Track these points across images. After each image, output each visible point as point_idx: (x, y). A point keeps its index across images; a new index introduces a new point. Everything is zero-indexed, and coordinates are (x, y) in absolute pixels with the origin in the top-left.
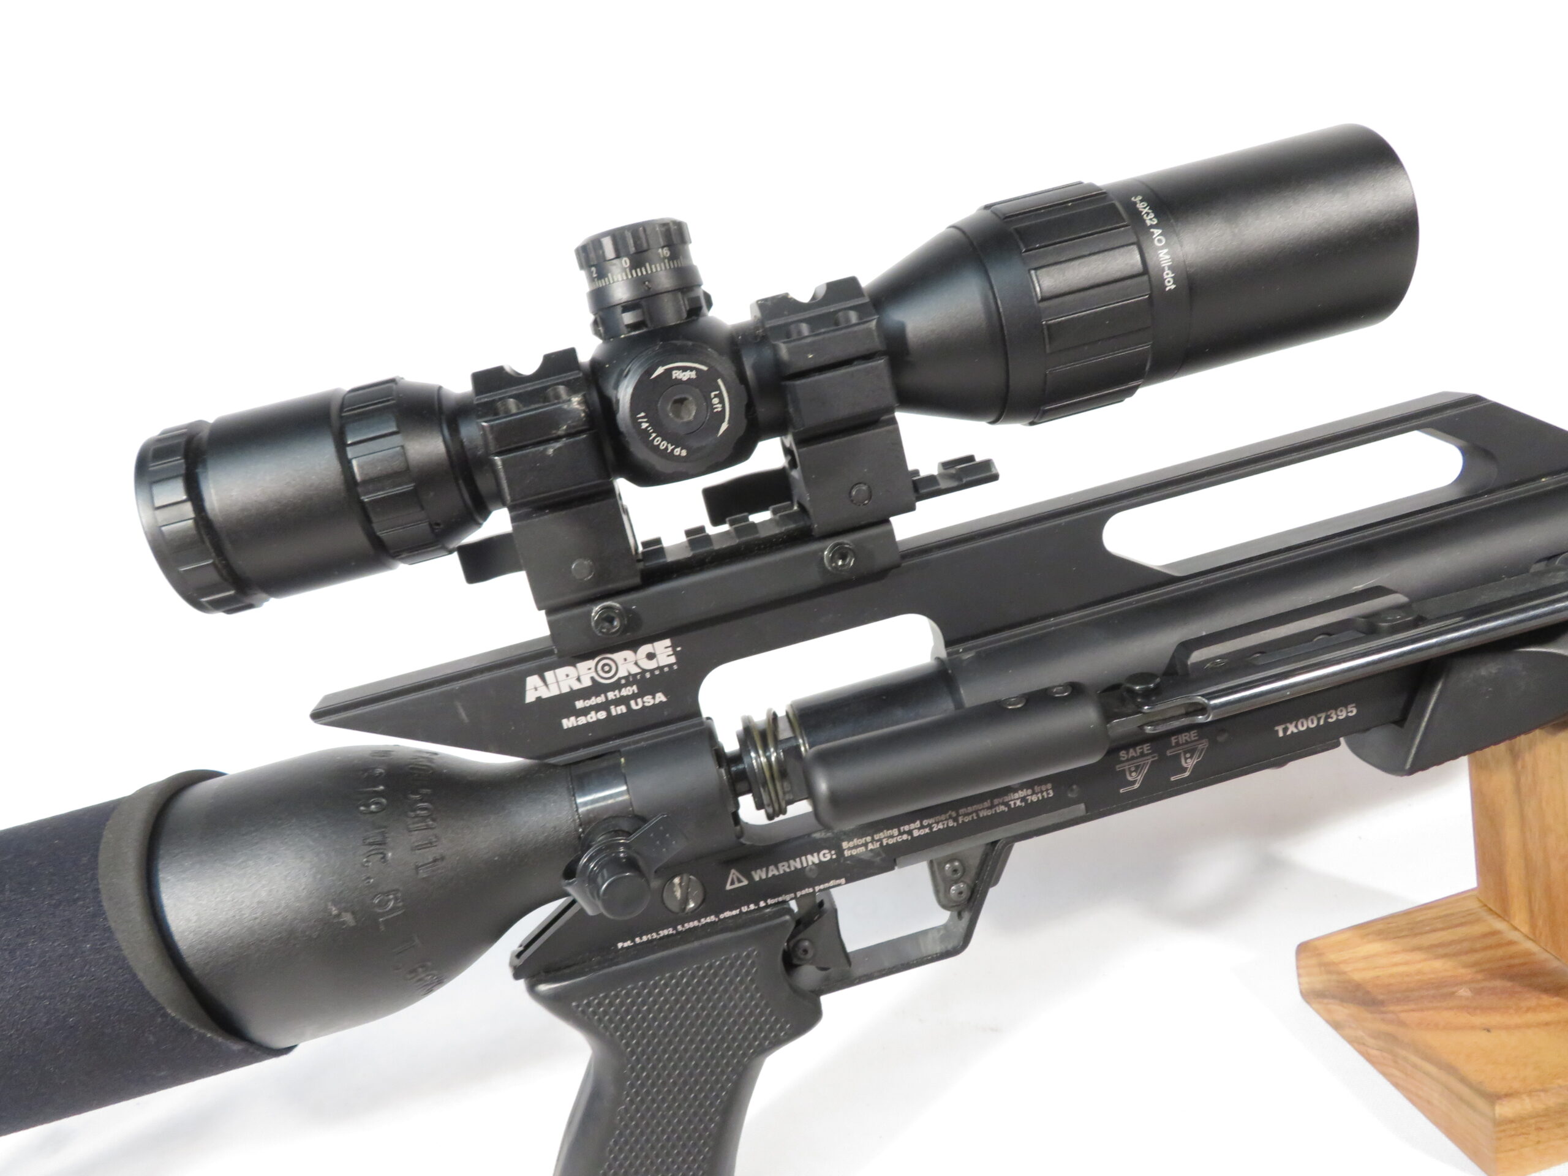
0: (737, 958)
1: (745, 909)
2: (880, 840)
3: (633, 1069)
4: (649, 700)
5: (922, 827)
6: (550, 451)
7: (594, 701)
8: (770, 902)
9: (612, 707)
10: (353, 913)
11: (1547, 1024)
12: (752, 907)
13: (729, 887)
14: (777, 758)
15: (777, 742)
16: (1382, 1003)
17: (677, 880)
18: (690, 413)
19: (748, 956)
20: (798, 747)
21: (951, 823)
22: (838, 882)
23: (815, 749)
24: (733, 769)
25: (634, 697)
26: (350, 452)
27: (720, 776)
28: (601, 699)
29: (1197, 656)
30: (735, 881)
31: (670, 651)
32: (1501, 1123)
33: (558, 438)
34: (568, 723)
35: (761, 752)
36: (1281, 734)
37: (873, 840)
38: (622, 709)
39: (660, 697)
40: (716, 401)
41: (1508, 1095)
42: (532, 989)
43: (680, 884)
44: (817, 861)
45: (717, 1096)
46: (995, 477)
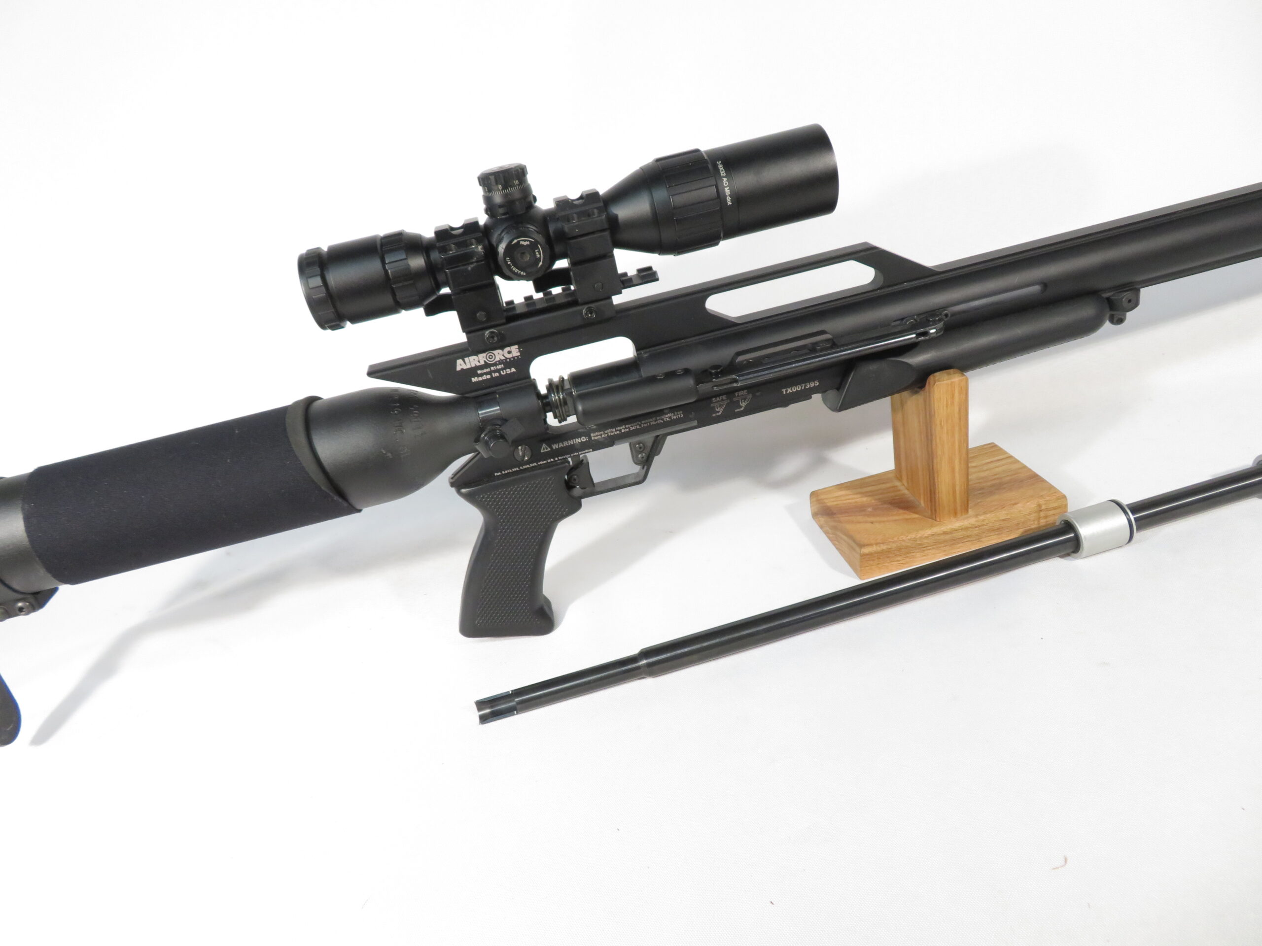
0: (545, 480)
1: (549, 461)
2: (607, 433)
3: (501, 525)
4: (508, 371)
5: (626, 428)
6: (470, 268)
7: (485, 371)
8: (559, 458)
9: (493, 374)
10: (392, 453)
11: (896, 520)
12: (552, 460)
13: (542, 451)
14: (563, 397)
15: (563, 390)
16: (835, 514)
17: (520, 448)
18: (527, 258)
19: (550, 480)
20: (572, 393)
21: (638, 427)
22: (589, 450)
23: (578, 393)
24: (544, 401)
25: (502, 369)
26: (387, 266)
27: (538, 403)
28: (488, 370)
29: (740, 359)
30: (545, 449)
31: (518, 350)
32: (863, 556)
33: (472, 263)
34: (474, 380)
35: (556, 394)
36: (784, 393)
37: (604, 433)
38: (497, 374)
39: (513, 370)
40: (537, 253)
41: (868, 545)
42: (459, 492)
43: (521, 449)
44: (580, 441)
45: (537, 538)
46: (657, 280)
